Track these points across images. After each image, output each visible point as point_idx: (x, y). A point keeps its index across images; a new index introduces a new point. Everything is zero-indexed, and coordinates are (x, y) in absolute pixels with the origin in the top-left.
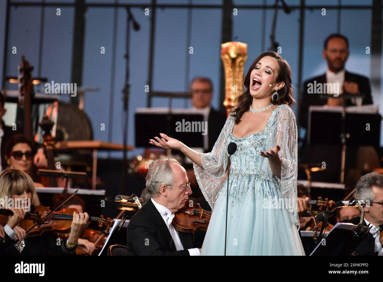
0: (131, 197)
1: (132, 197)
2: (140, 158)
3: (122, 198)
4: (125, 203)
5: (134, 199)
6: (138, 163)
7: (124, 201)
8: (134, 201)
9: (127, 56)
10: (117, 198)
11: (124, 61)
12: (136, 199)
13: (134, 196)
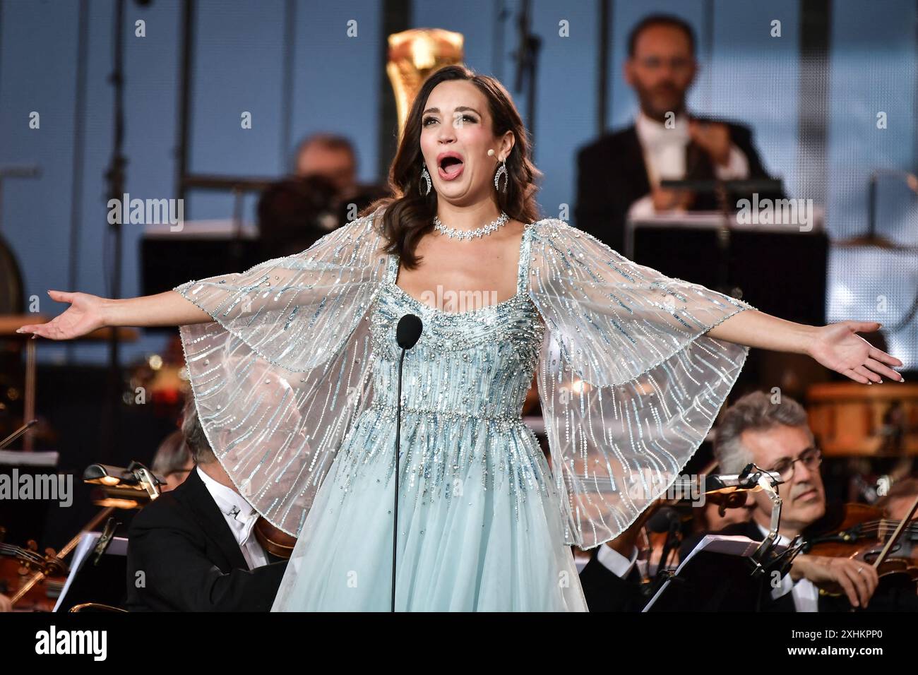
0: (129, 470)
1: (132, 471)
2: (156, 362)
3: (104, 472)
4: (113, 487)
5: (137, 474)
6: (152, 375)
7: (109, 480)
8: (136, 482)
9: (117, 79)
10: (89, 473)
11: (109, 91)
12: (143, 474)
13: (138, 467)
